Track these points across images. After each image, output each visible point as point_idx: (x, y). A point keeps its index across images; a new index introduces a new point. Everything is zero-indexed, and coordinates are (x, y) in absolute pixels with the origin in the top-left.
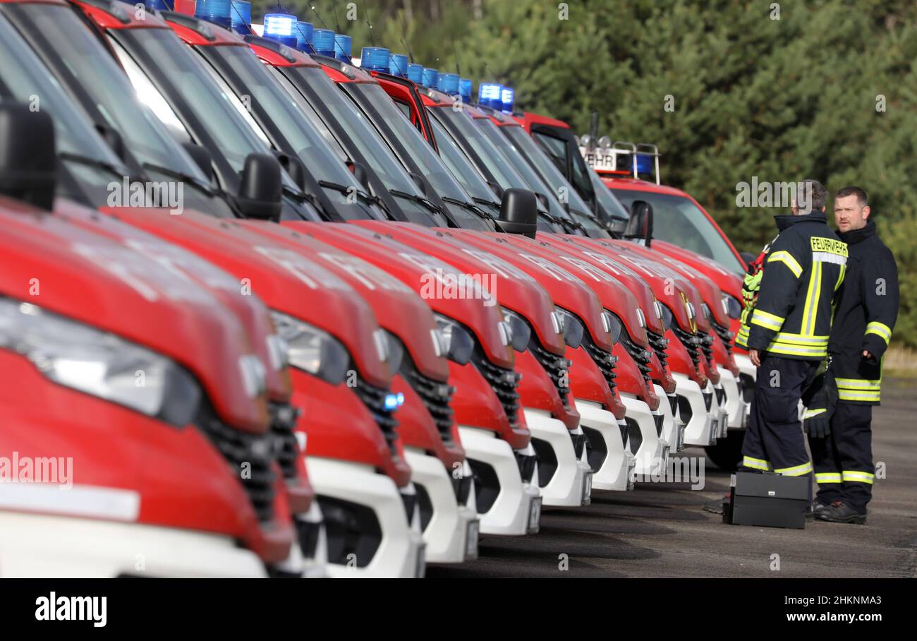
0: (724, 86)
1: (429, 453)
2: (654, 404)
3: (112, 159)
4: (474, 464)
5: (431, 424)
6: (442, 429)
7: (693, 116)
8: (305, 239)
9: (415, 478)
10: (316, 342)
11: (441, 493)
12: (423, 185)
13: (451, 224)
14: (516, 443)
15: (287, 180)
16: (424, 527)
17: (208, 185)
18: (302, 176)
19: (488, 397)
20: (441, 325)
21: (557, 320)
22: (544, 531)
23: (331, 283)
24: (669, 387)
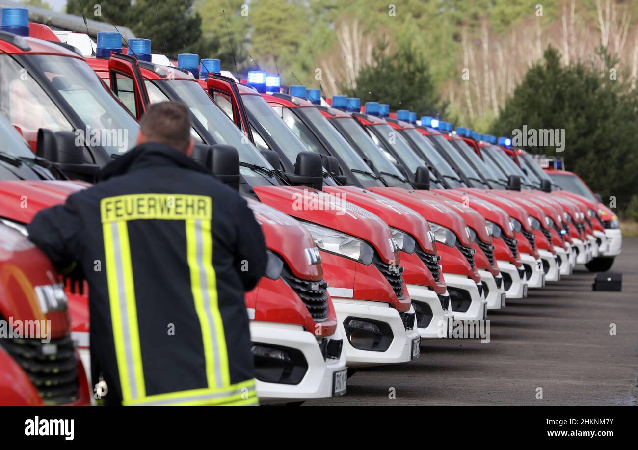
0: (585, 135)
1: (487, 270)
2: (566, 249)
3: (370, 171)
4: (503, 273)
5: (486, 260)
6: (491, 261)
7: (575, 147)
8: (438, 196)
9: (482, 279)
10: (444, 232)
11: (492, 284)
12: (480, 175)
13: (490, 188)
14: (518, 265)
15: (432, 175)
16: (486, 297)
17: (403, 178)
18: (436, 174)
19: (507, 250)
20: (488, 225)
21: (530, 221)
22: (529, 296)
23: (449, 211)
24: (571, 243)
